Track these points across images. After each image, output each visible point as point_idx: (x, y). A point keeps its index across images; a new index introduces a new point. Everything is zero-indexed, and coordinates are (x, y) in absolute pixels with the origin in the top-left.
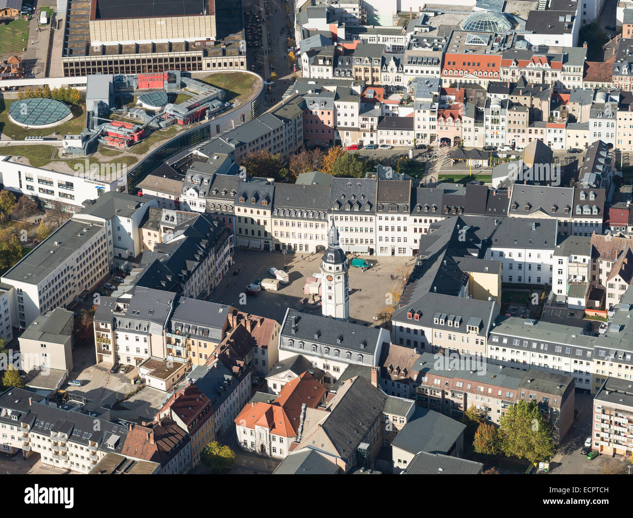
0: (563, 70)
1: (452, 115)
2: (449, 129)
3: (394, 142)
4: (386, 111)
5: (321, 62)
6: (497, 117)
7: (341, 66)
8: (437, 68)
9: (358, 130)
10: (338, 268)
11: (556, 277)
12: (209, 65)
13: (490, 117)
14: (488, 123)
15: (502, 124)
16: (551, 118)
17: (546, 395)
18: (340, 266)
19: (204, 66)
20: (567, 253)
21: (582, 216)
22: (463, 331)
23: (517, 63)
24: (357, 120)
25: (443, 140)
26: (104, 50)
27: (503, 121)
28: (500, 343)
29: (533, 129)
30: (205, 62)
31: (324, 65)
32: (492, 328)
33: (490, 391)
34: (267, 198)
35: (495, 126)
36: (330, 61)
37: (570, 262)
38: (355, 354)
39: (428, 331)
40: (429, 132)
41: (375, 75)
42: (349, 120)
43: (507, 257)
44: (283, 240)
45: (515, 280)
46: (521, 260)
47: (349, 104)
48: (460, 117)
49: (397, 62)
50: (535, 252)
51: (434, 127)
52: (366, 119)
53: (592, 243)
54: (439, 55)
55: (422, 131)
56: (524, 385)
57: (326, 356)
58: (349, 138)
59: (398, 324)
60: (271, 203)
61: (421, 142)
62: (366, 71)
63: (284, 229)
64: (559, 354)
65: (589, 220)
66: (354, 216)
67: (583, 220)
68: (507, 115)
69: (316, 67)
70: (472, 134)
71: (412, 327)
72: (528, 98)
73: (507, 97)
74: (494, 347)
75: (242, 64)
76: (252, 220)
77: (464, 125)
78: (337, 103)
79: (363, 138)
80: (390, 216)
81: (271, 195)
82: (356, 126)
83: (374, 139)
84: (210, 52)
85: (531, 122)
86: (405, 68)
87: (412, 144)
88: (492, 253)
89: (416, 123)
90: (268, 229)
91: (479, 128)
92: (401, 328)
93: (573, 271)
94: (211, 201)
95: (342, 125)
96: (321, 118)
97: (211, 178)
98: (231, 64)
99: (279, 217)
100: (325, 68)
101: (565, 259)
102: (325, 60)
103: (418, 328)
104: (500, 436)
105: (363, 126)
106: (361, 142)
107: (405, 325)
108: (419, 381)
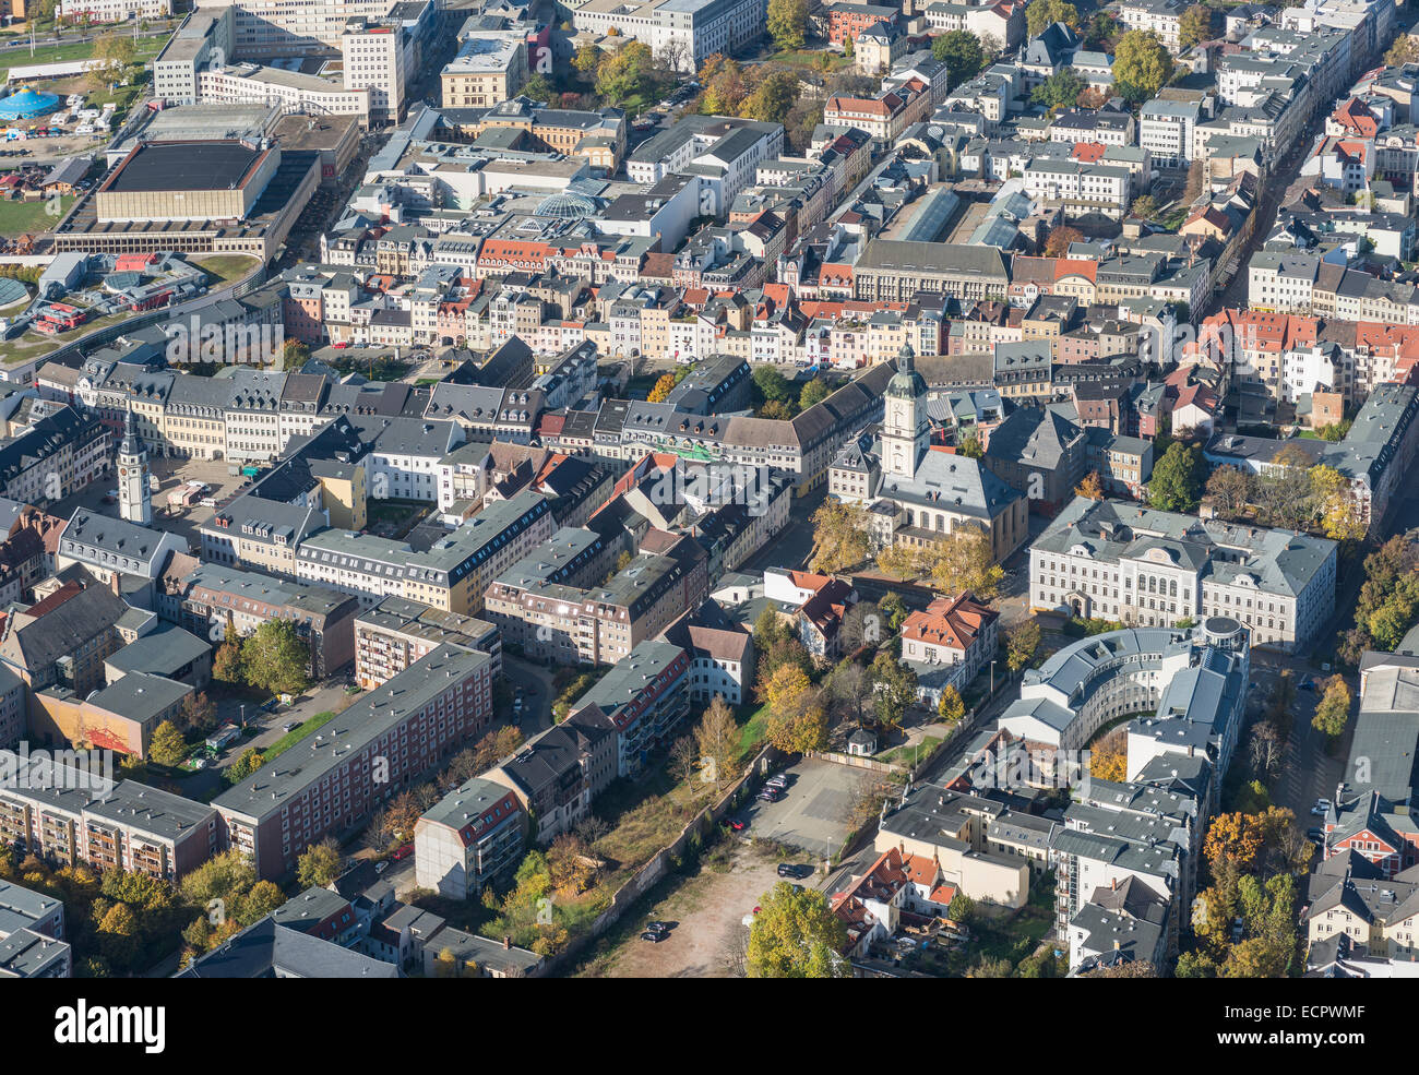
0: (616, 261)
1: (455, 310)
2: (451, 327)
3: (390, 340)
4: (390, 304)
5: (341, 246)
6: (504, 313)
7: (366, 252)
8: (472, 257)
9: (349, 324)
10: (133, 460)
11: (441, 492)
12: (220, 247)
13: (496, 312)
14: (495, 320)
15: (511, 322)
16: (573, 317)
17: (310, 614)
18: (136, 458)
19: (216, 248)
20: (454, 462)
21: (507, 422)
22: (270, 541)
23: (563, 252)
24: (347, 313)
25: (444, 339)
26: (109, 227)
27: (511, 317)
28: (308, 558)
29: (547, 328)
30: (216, 243)
31: (345, 249)
32: (303, 539)
33: (255, 608)
34: (162, 392)
35: (503, 323)
36: (352, 244)
37: (458, 472)
38: (131, 561)
39: (236, 541)
40: (429, 329)
41: (402, 263)
42: (339, 312)
43: (392, 465)
44: (178, 443)
45: (402, 495)
46: (407, 469)
47: (338, 293)
48: (463, 312)
49: (428, 248)
50: (423, 460)
51: (433, 324)
52: (358, 312)
53: (491, 451)
54: (477, 241)
55: (420, 328)
56: (290, 602)
57: (103, 563)
58: (338, 334)
59: (206, 532)
60: (165, 396)
61: (420, 341)
62: (392, 258)
63: (179, 429)
64: (368, 572)
65: (515, 428)
66: (254, 415)
67: (509, 428)
68: (515, 310)
69: (336, 252)
70: (477, 333)
71: (221, 536)
72: (549, 291)
73: (525, 290)
74: (303, 562)
75: (260, 247)
76: (144, 417)
77: (468, 322)
78: (325, 291)
79: (353, 335)
80: (294, 416)
81: (168, 388)
82: (347, 320)
83: (366, 336)
84: (229, 231)
85: (544, 321)
86: (436, 255)
87: (410, 344)
88: (375, 459)
89: (414, 318)
90: (160, 428)
91: (485, 326)
92: (210, 536)
93: (460, 483)
94: (104, 393)
95: (332, 318)
96: (307, 309)
97: (109, 367)
98: (247, 247)
99: (172, 414)
100: (345, 253)
101: (450, 468)
102: (346, 243)
103: (226, 537)
104: (243, 660)
105: (355, 320)
106: (353, 339)
107: (214, 534)
108: (187, 595)
